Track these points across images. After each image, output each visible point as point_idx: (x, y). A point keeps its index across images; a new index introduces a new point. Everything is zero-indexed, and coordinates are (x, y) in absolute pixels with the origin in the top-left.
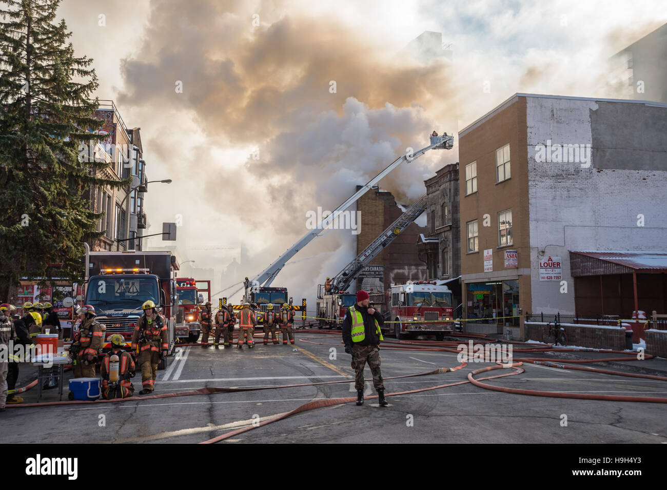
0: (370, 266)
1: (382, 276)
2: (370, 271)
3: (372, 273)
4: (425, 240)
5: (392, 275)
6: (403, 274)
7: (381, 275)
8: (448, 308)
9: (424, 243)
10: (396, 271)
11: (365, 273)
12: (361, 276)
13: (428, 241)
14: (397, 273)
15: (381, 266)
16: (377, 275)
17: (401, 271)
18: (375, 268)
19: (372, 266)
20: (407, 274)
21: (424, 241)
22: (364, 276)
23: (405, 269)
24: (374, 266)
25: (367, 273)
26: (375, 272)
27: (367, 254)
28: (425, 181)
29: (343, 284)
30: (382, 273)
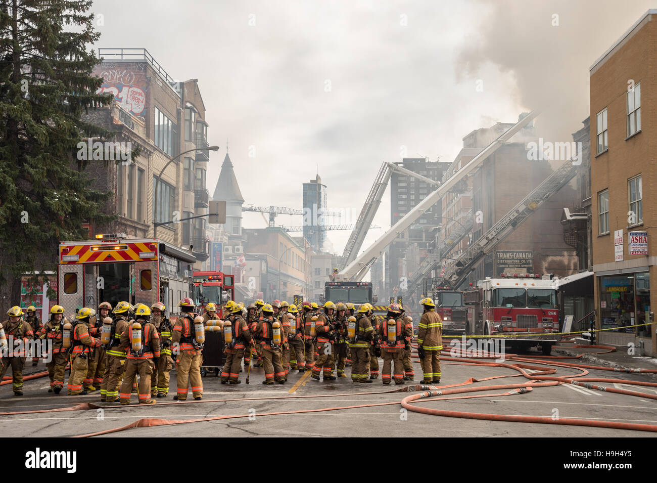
0: (513, 252)
1: (531, 266)
2: (513, 259)
3: (516, 261)
4: (570, 216)
5: (545, 265)
6: (561, 262)
7: (529, 264)
8: (551, 311)
9: (569, 221)
10: (550, 259)
11: (506, 261)
12: (500, 266)
13: (574, 218)
14: (553, 261)
15: (529, 252)
16: (523, 264)
17: (558, 258)
18: (521, 255)
19: (516, 252)
20: (566, 263)
21: (569, 218)
22: (504, 266)
23: (564, 256)
24: (519, 252)
25: (509, 261)
26: (520, 260)
27: (490, 237)
28: (573, 135)
29: (457, 277)
30: (531, 261)
